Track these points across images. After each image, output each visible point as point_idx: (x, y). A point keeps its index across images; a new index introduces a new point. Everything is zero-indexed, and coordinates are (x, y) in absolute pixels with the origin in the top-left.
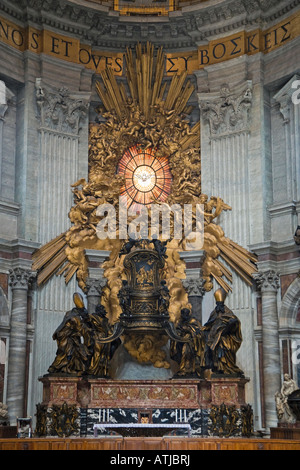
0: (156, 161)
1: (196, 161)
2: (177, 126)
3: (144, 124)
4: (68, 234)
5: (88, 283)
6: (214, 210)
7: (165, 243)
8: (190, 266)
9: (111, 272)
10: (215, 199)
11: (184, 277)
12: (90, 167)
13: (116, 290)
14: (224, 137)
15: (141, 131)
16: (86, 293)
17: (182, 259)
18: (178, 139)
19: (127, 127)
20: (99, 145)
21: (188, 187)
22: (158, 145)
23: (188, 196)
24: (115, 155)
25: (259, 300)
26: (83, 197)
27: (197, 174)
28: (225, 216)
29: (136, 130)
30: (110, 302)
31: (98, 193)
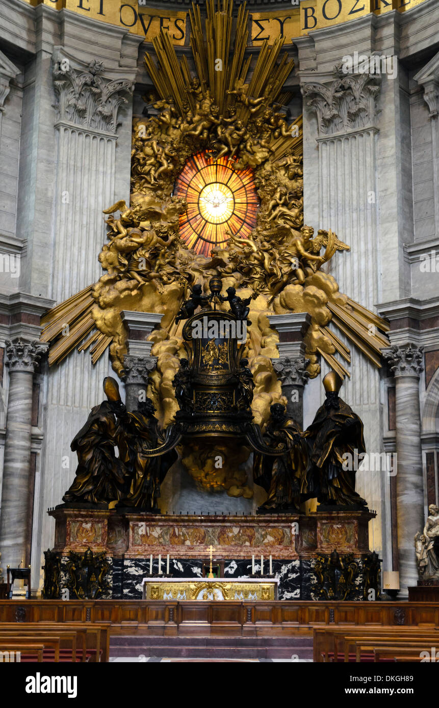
0: (235, 176)
1: (296, 176)
2: (267, 121)
3: (217, 118)
4: (97, 287)
5: (127, 363)
6: (323, 252)
7: (247, 302)
8: (284, 337)
9: (162, 348)
10: (324, 234)
11: (276, 355)
12: (132, 185)
13: (170, 374)
14: (339, 139)
15: (212, 129)
16: (124, 380)
17: (273, 327)
18: (268, 142)
19: (190, 123)
20: (148, 150)
21: (283, 215)
22: (238, 152)
23: (284, 228)
24: (171, 166)
25: (392, 392)
26: (122, 229)
27: (298, 195)
28: (341, 260)
29: (204, 128)
30: (161, 393)
31: (145, 224)
